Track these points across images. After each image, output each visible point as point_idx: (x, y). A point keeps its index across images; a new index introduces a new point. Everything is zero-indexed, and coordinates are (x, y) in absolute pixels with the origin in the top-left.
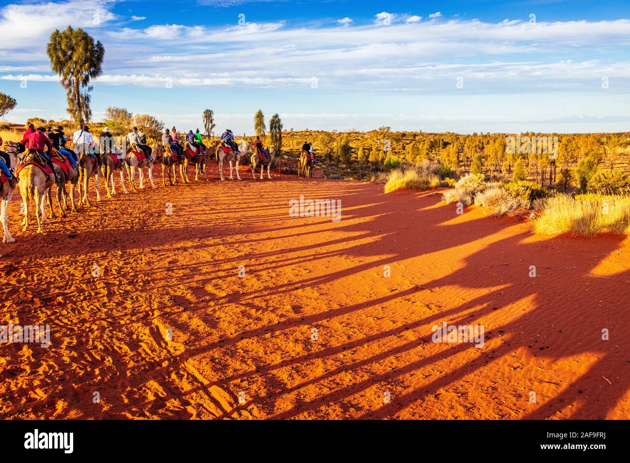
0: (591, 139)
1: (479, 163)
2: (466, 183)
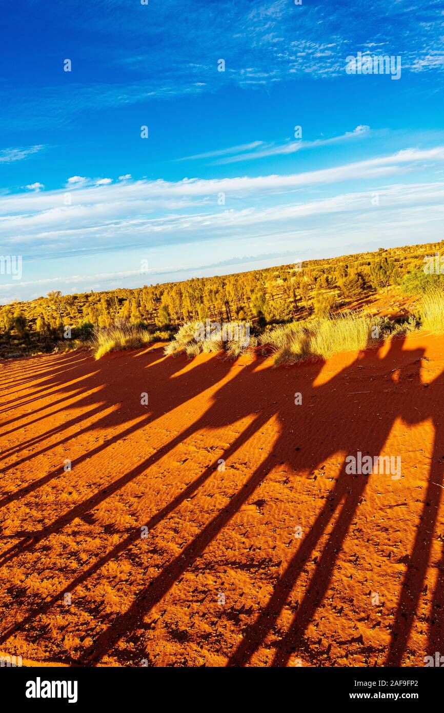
0: (250, 277)
1: (165, 313)
2: (187, 332)
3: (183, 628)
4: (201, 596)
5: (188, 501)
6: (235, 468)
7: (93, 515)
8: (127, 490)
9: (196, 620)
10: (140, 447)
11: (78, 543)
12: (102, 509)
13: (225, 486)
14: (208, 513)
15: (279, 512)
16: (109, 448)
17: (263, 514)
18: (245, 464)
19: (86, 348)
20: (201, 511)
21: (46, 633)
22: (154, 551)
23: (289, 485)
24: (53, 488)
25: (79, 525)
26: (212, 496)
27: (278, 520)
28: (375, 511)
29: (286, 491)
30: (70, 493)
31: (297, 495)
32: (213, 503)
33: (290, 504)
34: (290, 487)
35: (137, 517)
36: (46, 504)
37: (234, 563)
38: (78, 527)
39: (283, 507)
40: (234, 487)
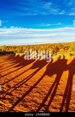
3: (54, 106)
4: (55, 101)
7: (27, 84)
9: (57, 105)
11: (27, 89)
16: (25, 73)
19: (13, 55)
20: (48, 85)
21: (28, 106)
22: (42, 92)
25: (25, 86)
37: (59, 95)
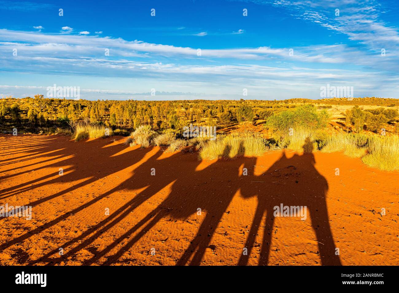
5: (163, 243)
6: (190, 223)
7: (96, 249)
8: (117, 232)
10: (120, 203)
12: (102, 245)
13: (185, 234)
14: (179, 252)
15: (227, 254)
17: (216, 255)
18: (196, 220)
19: (65, 134)
20: (174, 250)
23: (228, 236)
24: (62, 227)
25: (88, 255)
26: (179, 240)
27: (228, 260)
28: (287, 257)
29: (228, 240)
30: (76, 232)
31: (235, 244)
32: (180, 246)
33: (233, 249)
34: (230, 238)
35: (130, 251)
36: (59, 239)
38: (88, 257)
39: (228, 251)
40: (192, 235)
